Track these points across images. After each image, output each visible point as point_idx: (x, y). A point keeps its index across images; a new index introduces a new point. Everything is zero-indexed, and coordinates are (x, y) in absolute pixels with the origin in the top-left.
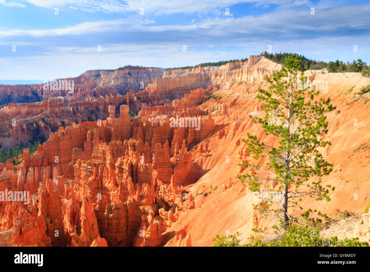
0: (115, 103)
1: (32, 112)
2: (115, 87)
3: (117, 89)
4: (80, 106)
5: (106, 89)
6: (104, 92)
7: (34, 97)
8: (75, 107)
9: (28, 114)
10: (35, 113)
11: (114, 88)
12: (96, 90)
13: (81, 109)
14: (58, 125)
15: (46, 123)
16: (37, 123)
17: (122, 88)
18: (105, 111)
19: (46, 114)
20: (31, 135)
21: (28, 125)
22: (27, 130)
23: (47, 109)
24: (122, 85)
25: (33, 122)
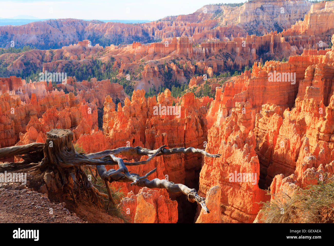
0: (255, 45)
1: (160, 52)
2: (243, 26)
3: (246, 29)
4: (214, 47)
5: (231, 28)
6: (229, 32)
7: (145, 38)
8: (207, 49)
9: (155, 54)
10: (163, 54)
11: (241, 27)
12: (219, 29)
13: (214, 51)
14: (191, 69)
15: (178, 66)
16: (168, 65)
17: (252, 28)
18: (242, 55)
19: (176, 56)
20: (163, 79)
21: (159, 67)
22: (159, 73)
23: (176, 49)
24: (252, 24)
25: (164, 63)
